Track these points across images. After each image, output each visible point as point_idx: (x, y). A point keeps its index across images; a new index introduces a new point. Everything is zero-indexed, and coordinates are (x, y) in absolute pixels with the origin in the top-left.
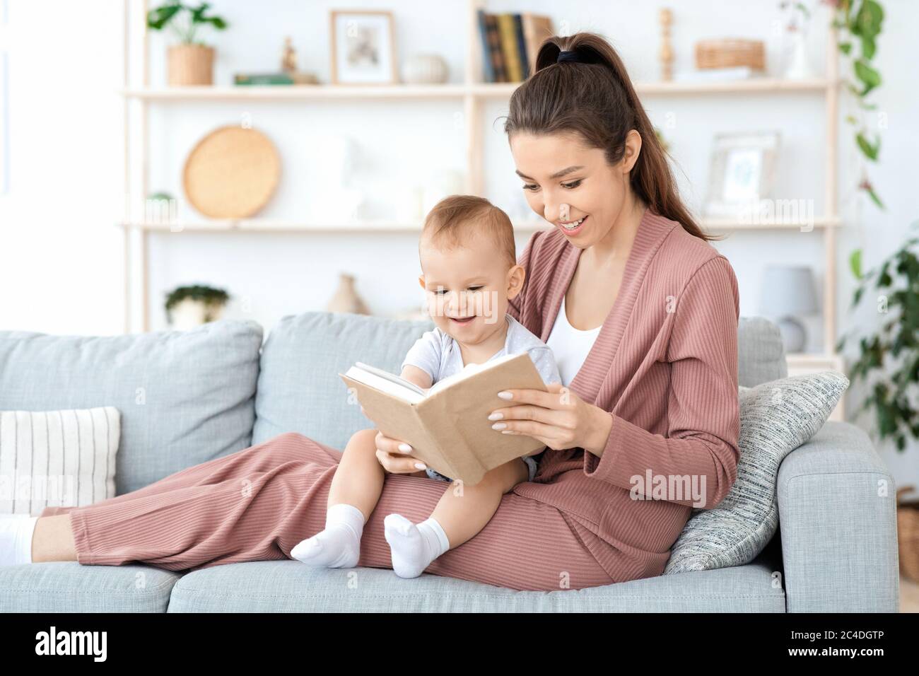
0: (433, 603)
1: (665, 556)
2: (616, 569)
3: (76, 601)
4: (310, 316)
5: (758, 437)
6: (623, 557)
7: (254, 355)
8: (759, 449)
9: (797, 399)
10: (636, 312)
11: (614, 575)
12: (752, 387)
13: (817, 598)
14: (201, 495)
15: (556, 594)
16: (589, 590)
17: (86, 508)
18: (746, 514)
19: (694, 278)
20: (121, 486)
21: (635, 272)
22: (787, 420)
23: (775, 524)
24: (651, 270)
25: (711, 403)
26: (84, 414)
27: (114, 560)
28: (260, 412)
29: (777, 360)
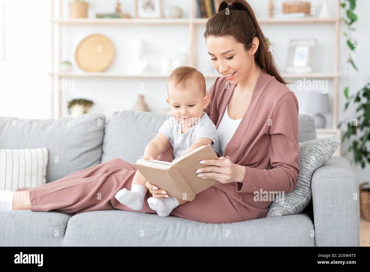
0: (173, 228)
1: (266, 210)
2: (247, 215)
3: (29, 226)
4: (125, 112)
5: (304, 163)
6: (250, 211)
7: (102, 127)
8: (304, 167)
9: (320, 148)
10: (256, 113)
11: (245, 218)
12: (302, 142)
13: (327, 227)
14: (81, 183)
15: (222, 225)
16: (235, 223)
17: (34, 188)
18: (299, 194)
19: (280, 101)
20: (48, 179)
21: (256, 97)
22: (316, 156)
23: (311, 198)
24: (263, 96)
25: (288, 151)
26: (33, 151)
27: (45, 210)
28: (104, 150)
29: (313, 132)
